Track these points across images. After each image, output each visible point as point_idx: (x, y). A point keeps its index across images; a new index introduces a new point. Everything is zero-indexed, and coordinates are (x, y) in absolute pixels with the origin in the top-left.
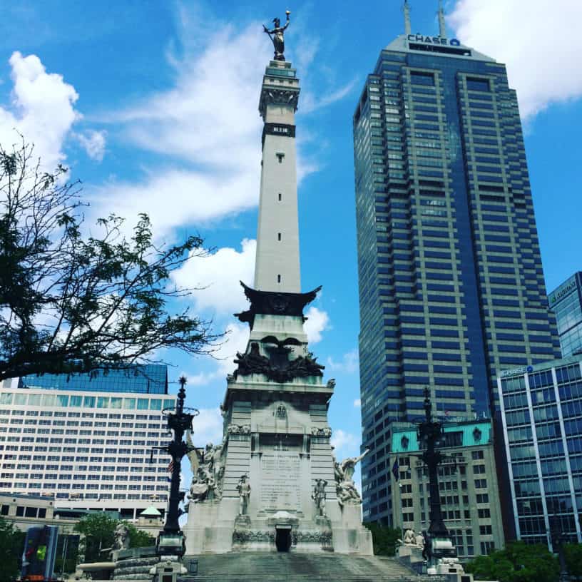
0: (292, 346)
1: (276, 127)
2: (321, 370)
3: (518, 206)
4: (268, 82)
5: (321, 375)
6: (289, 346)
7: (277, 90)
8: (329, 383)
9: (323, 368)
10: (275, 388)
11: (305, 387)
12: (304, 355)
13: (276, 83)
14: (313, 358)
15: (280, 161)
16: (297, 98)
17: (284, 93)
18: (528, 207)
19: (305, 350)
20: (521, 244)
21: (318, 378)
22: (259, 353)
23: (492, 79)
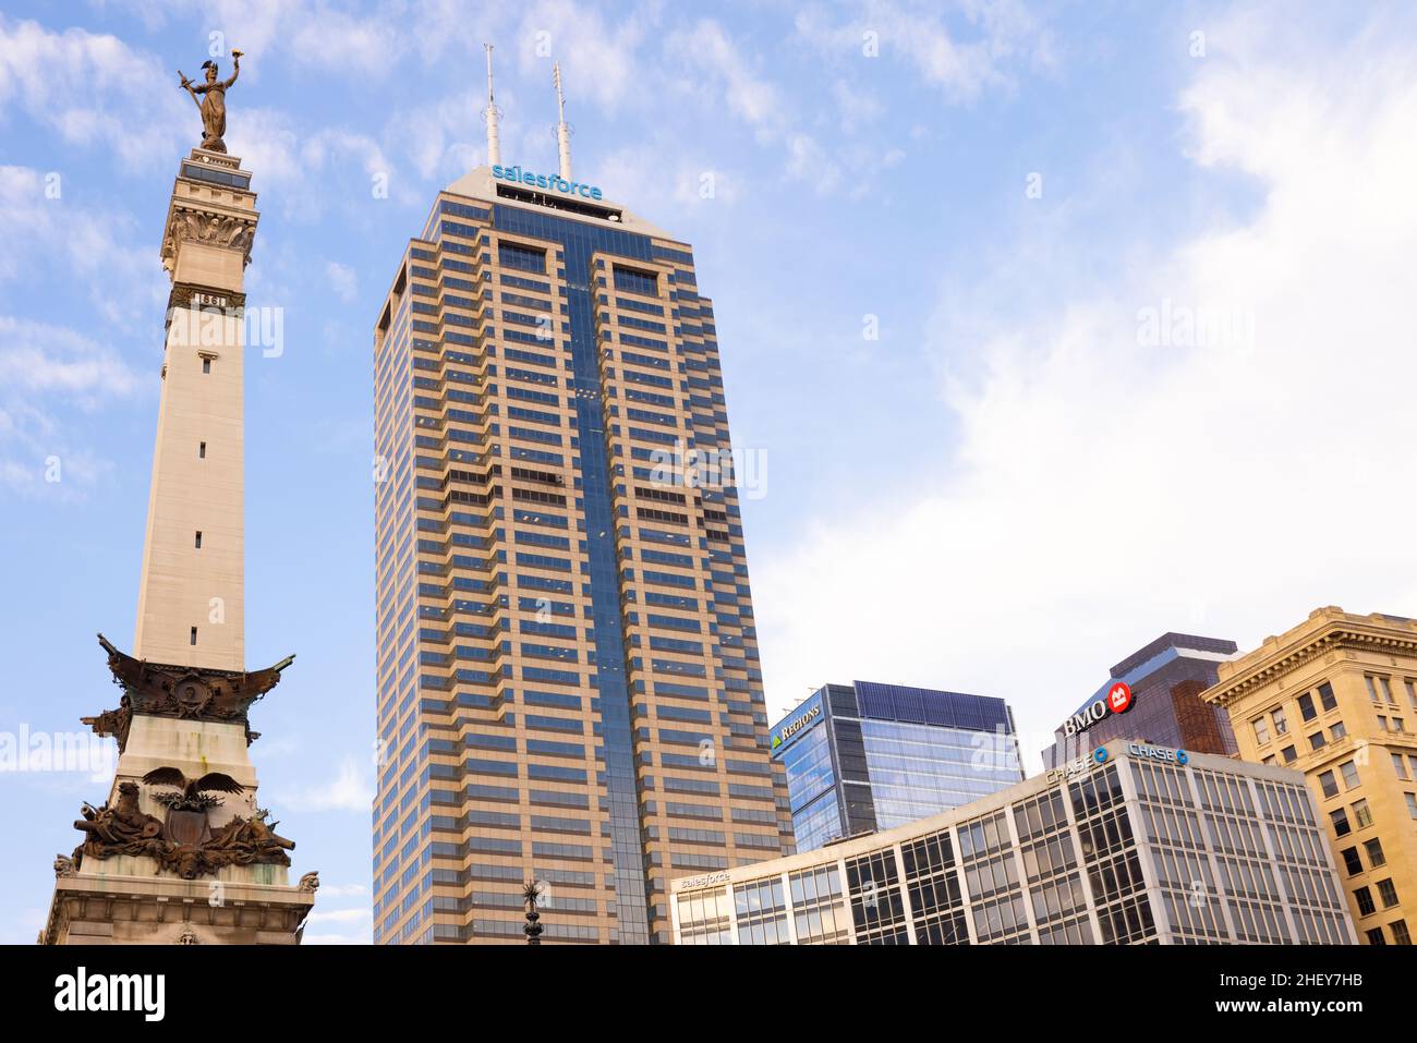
0: (219, 794)
1: (201, 292)
2: (287, 851)
3: (713, 535)
4: (184, 190)
5: (286, 862)
6: (211, 793)
7: (205, 213)
8: (304, 880)
9: (292, 846)
10: (174, 892)
11: (246, 888)
12: (246, 815)
13: (204, 195)
14: (268, 822)
15: (206, 370)
16: (251, 235)
17: (221, 220)
18: (733, 539)
19: (250, 802)
20: (717, 594)
21: (278, 868)
22: (137, 808)
23: (664, 271)
